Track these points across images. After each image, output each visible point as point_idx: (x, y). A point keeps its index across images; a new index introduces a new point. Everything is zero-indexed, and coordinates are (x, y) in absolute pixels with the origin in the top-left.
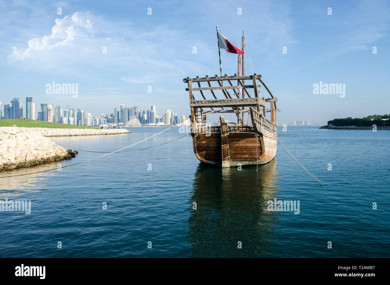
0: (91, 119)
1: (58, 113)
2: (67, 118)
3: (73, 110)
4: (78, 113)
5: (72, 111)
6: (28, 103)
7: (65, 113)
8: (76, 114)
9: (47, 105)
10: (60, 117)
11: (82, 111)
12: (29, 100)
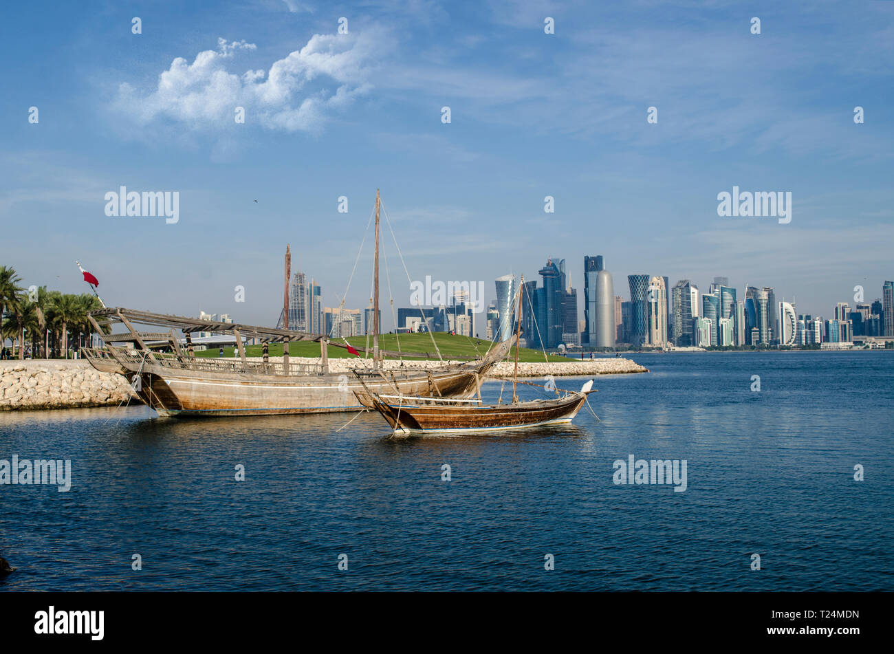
0: (795, 324)
1: (683, 303)
2: (715, 320)
3: (733, 292)
4: (750, 302)
5: (728, 298)
6: (590, 273)
7: (706, 301)
8: (741, 306)
9: (646, 278)
10: (690, 316)
11: (764, 296)
12: (593, 265)
